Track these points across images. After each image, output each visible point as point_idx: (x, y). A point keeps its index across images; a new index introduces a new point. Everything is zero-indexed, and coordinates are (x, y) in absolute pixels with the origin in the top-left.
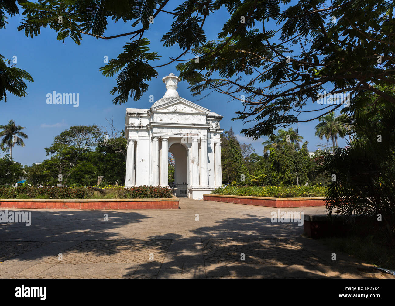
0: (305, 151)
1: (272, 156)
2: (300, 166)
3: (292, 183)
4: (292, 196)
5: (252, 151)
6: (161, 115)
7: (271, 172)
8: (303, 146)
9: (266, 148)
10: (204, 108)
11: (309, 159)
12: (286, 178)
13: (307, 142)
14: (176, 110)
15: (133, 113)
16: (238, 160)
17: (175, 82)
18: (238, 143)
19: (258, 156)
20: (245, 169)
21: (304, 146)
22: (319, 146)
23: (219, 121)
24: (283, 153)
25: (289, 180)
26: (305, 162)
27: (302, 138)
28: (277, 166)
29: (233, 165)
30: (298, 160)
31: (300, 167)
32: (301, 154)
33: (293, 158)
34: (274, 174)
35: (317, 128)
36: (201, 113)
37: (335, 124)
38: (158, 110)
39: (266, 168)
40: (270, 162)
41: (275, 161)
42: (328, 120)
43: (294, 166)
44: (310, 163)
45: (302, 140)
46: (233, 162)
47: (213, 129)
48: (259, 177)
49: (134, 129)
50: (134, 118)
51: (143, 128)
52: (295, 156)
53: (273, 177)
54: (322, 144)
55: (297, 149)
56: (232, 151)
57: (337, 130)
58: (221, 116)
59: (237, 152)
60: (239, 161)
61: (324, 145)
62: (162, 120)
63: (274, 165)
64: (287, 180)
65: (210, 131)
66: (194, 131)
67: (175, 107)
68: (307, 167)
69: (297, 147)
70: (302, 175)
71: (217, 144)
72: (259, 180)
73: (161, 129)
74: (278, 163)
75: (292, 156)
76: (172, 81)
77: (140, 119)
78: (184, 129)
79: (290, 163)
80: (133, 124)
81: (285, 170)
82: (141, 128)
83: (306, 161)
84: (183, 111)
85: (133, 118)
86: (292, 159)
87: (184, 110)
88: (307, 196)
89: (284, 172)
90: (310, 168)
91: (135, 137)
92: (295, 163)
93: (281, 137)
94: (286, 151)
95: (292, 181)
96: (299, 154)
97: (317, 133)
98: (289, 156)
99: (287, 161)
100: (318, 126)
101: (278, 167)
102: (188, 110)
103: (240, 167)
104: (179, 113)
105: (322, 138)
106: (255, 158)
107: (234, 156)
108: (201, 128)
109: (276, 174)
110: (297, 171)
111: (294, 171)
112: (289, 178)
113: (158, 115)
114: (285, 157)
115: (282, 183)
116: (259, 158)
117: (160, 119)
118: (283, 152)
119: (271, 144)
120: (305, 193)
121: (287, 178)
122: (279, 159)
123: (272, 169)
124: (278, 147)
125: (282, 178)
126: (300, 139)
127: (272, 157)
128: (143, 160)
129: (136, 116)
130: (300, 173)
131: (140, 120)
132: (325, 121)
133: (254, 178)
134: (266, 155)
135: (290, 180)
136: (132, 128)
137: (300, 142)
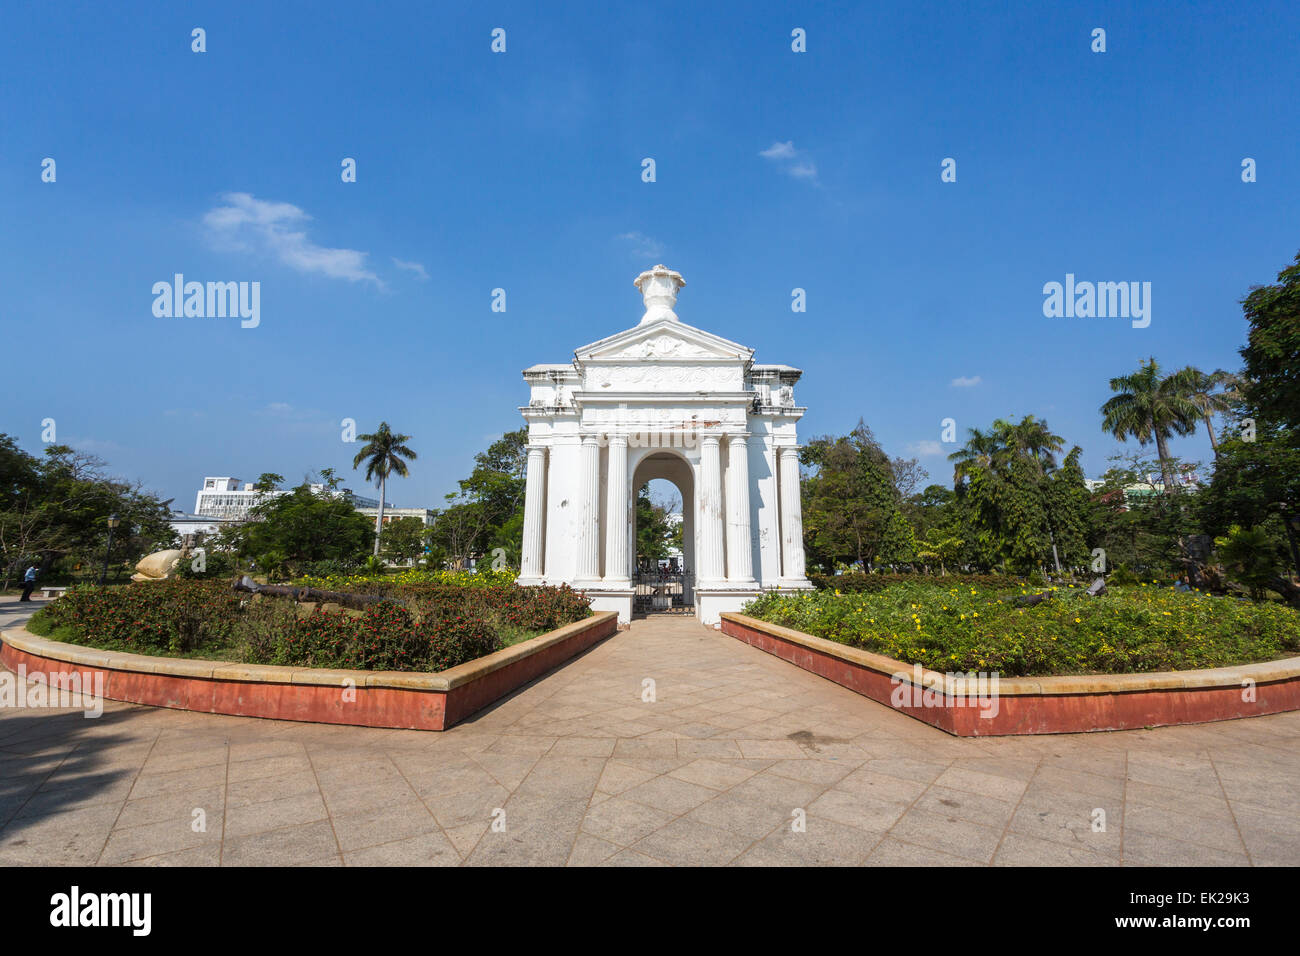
0: (1073, 474)
1: (975, 490)
2: (1060, 515)
3: (1040, 562)
4: (1041, 669)
5: (922, 476)
6: (606, 370)
7: (975, 532)
8: (1068, 462)
9: (961, 468)
10: (736, 344)
11: (1087, 496)
12: (1020, 550)
13: (1077, 450)
14: (651, 354)
15: (539, 373)
16: (882, 500)
17: (667, 285)
18: (884, 459)
19: (947, 492)
20: (902, 525)
21: (1071, 460)
22: (1116, 458)
23: (791, 385)
24: (1008, 480)
25: (1029, 556)
26: (1075, 504)
27: (1061, 440)
28: (993, 516)
29: (871, 515)
30: (1056, 499)
31: (1063, 518)
32: (1061, 481)
33: (1038, 494)
34: (983, 536)
35: (1106, 412)
36: (727, 358)
37: (1161, 397)
38: (595, 355)
39: (962, 520)
40: (972, 506)
41: (986, 502)
42: (1139, 387)
43: (1044, 515)
44: (1091, 508)
45: (1062, 446)
46: (870, 506)
47: (772, 409)
48: (940, 545)
49: (543, 417)
50: (543, 385)
51: (566, 413)
52: (1044, 488)
53: (980, 545)
54: (1124, 453)
55: (1048, 471)
56: (865, 478)
57: (1171, 412)
58: (795, 370)
59: (879, 480)
60: (885, 503)
61: (1131, 455)
62: (610, 385)
63: (983, 512)
64: (1024, 555)
65: (764, 413)
66: (705, 414)
67: (649, 345)
68: (1083, 519)
69: (1049, 464)
70: (1068, 540)
71: (786, 453)
72: (942, 554)
73: (605, 411)
74: (994, 507)
75: (1034, 487)
76: (658, 285)
77: (558, 386)
78: (675, 410)
79: (1029, 507)
80: (539, 402)
81: (1016, 527)
82: (560, 413)
83: (1079, 502)
84: (671, 357)
85: (539, 385)
86: (1035, 496)
87: (676, 353)
88: (1120, 668)
89: (1012, 533)
90: (1090, 519)
91: (545, 437)
92: (1046, 507)
93: (1002, 440)
94: (1015, 474)
95: (1037, 556)
96: (1056, 483)
97: (1108, 424)
98: (1027, 486)
99: (1019, 502)
100: (1107, 404)
101: (995, 518)
102: (687, 351)
103: (888, 520)
104: (658, 363)
105: (1123, 438)
106: (937, 497)
107: (871, 490)
108: (726, 403)
109: (990, 539)
110: (1053, 530)
111: (1043, 528)
112: (1029, 548)
113: (598, 371)
114: (1014, 491)
115: (1008, 561)
116: (947, 496)
117: (603, 383)
118: (1007, 476)
119: (974, 457)
120: (1106, 649)
121: (1024, 549)
122: (997, 495)
123: (979, 524)
124: (993, 464)
125: (1008, 549)
126: (1057, 444)
127: (976, 492)
128: (564, 503)
129: (547, 379)
130: (1062, 534)
131: (558, 390)
132: (1130, 391)
133: (928, 549)
134: (960, 489)
135: (1033, 554)
136: (535, 414)
137: (1055, 454)
